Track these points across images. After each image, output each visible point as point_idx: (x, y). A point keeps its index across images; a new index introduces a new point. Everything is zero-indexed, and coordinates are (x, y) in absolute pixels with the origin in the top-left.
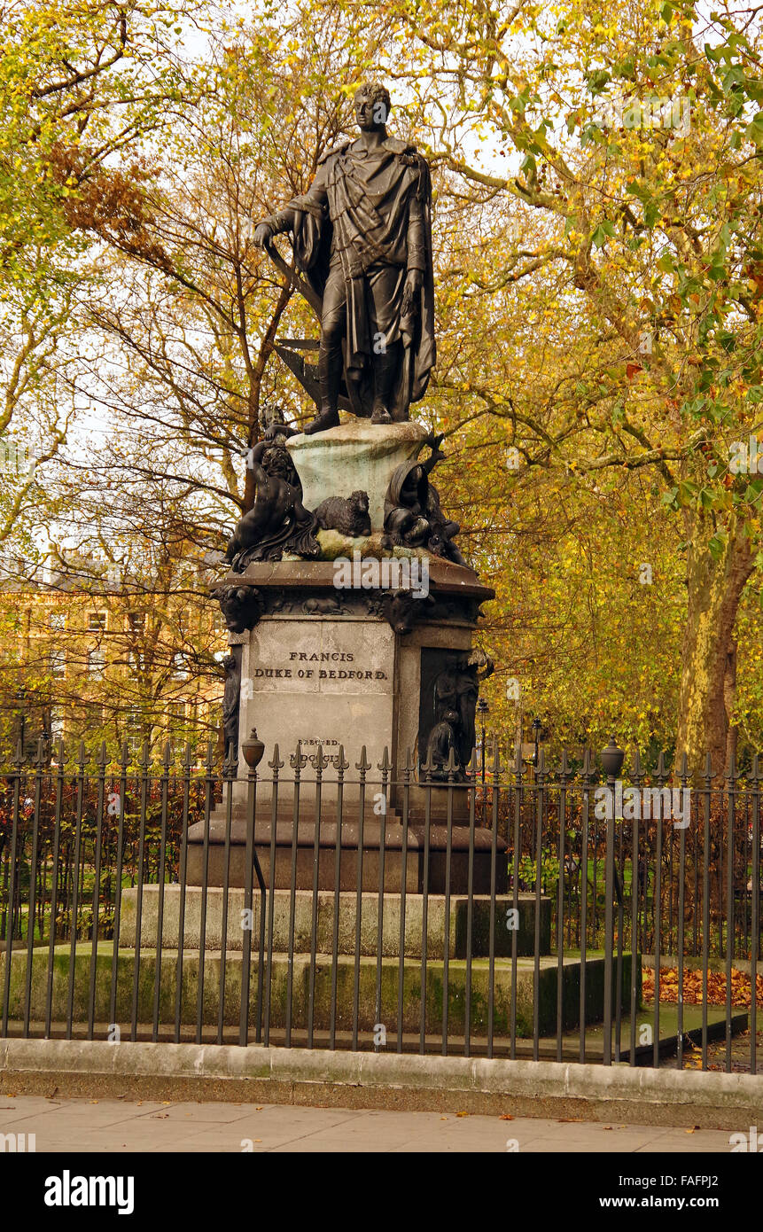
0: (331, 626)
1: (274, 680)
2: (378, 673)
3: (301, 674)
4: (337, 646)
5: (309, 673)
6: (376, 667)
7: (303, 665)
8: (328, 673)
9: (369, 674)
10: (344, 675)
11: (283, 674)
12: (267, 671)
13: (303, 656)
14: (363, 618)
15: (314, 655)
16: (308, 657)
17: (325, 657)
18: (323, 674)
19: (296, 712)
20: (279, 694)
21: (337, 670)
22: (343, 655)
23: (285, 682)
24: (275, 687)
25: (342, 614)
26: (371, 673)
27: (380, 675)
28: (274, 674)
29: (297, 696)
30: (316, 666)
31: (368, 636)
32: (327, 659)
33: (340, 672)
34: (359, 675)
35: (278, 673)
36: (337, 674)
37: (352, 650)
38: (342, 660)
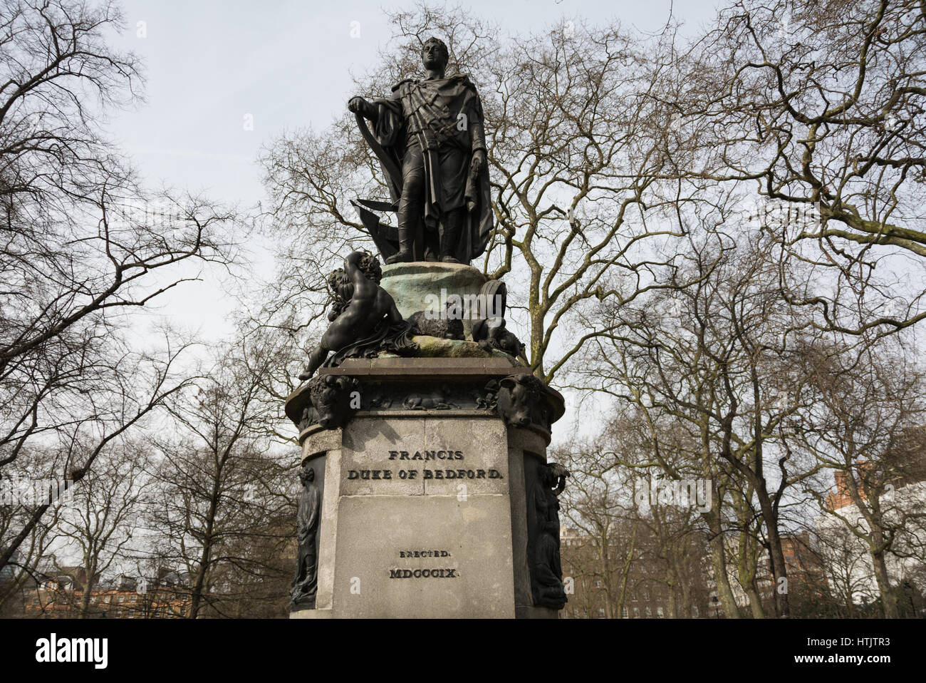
0: (436, 422)
1: (371, 482)
2: (492, 471)
3: (403, 475)
4: (443, 443)
5: (413, 474)
6: (488, 465)
7: (405, 465)
8: (434, 474)
9: (481, 473)
10: (452, 475)
11: (381, 475)
12: (363, 472)
13: (405, 455)
14: (472, 412)
15: (417, 454)
16: (411, 456)
17: (430, 455)
18: (428, 475)
19: (397, 518)
20: (378, 498)
21: (443, 469)
22: (451, 453)
23: (384, 484)
24: (372, 490)
25: (449, 409)
26: (484, 473)
27: (494, 474)
28: (371, 475)
29: (398, 500)
30: (419, 466)
31: (477, 432)
32: (433, 458)
33: (448, 472)
34: (470, 474)
35: (376, 477)
36: (445, 475)
37: (460, 446)
38: (450, 458)
